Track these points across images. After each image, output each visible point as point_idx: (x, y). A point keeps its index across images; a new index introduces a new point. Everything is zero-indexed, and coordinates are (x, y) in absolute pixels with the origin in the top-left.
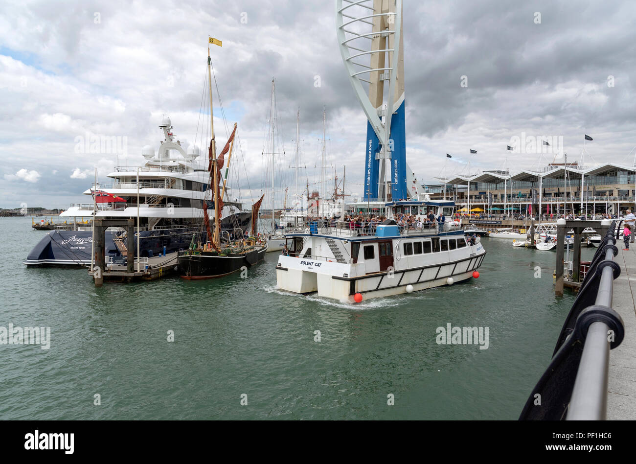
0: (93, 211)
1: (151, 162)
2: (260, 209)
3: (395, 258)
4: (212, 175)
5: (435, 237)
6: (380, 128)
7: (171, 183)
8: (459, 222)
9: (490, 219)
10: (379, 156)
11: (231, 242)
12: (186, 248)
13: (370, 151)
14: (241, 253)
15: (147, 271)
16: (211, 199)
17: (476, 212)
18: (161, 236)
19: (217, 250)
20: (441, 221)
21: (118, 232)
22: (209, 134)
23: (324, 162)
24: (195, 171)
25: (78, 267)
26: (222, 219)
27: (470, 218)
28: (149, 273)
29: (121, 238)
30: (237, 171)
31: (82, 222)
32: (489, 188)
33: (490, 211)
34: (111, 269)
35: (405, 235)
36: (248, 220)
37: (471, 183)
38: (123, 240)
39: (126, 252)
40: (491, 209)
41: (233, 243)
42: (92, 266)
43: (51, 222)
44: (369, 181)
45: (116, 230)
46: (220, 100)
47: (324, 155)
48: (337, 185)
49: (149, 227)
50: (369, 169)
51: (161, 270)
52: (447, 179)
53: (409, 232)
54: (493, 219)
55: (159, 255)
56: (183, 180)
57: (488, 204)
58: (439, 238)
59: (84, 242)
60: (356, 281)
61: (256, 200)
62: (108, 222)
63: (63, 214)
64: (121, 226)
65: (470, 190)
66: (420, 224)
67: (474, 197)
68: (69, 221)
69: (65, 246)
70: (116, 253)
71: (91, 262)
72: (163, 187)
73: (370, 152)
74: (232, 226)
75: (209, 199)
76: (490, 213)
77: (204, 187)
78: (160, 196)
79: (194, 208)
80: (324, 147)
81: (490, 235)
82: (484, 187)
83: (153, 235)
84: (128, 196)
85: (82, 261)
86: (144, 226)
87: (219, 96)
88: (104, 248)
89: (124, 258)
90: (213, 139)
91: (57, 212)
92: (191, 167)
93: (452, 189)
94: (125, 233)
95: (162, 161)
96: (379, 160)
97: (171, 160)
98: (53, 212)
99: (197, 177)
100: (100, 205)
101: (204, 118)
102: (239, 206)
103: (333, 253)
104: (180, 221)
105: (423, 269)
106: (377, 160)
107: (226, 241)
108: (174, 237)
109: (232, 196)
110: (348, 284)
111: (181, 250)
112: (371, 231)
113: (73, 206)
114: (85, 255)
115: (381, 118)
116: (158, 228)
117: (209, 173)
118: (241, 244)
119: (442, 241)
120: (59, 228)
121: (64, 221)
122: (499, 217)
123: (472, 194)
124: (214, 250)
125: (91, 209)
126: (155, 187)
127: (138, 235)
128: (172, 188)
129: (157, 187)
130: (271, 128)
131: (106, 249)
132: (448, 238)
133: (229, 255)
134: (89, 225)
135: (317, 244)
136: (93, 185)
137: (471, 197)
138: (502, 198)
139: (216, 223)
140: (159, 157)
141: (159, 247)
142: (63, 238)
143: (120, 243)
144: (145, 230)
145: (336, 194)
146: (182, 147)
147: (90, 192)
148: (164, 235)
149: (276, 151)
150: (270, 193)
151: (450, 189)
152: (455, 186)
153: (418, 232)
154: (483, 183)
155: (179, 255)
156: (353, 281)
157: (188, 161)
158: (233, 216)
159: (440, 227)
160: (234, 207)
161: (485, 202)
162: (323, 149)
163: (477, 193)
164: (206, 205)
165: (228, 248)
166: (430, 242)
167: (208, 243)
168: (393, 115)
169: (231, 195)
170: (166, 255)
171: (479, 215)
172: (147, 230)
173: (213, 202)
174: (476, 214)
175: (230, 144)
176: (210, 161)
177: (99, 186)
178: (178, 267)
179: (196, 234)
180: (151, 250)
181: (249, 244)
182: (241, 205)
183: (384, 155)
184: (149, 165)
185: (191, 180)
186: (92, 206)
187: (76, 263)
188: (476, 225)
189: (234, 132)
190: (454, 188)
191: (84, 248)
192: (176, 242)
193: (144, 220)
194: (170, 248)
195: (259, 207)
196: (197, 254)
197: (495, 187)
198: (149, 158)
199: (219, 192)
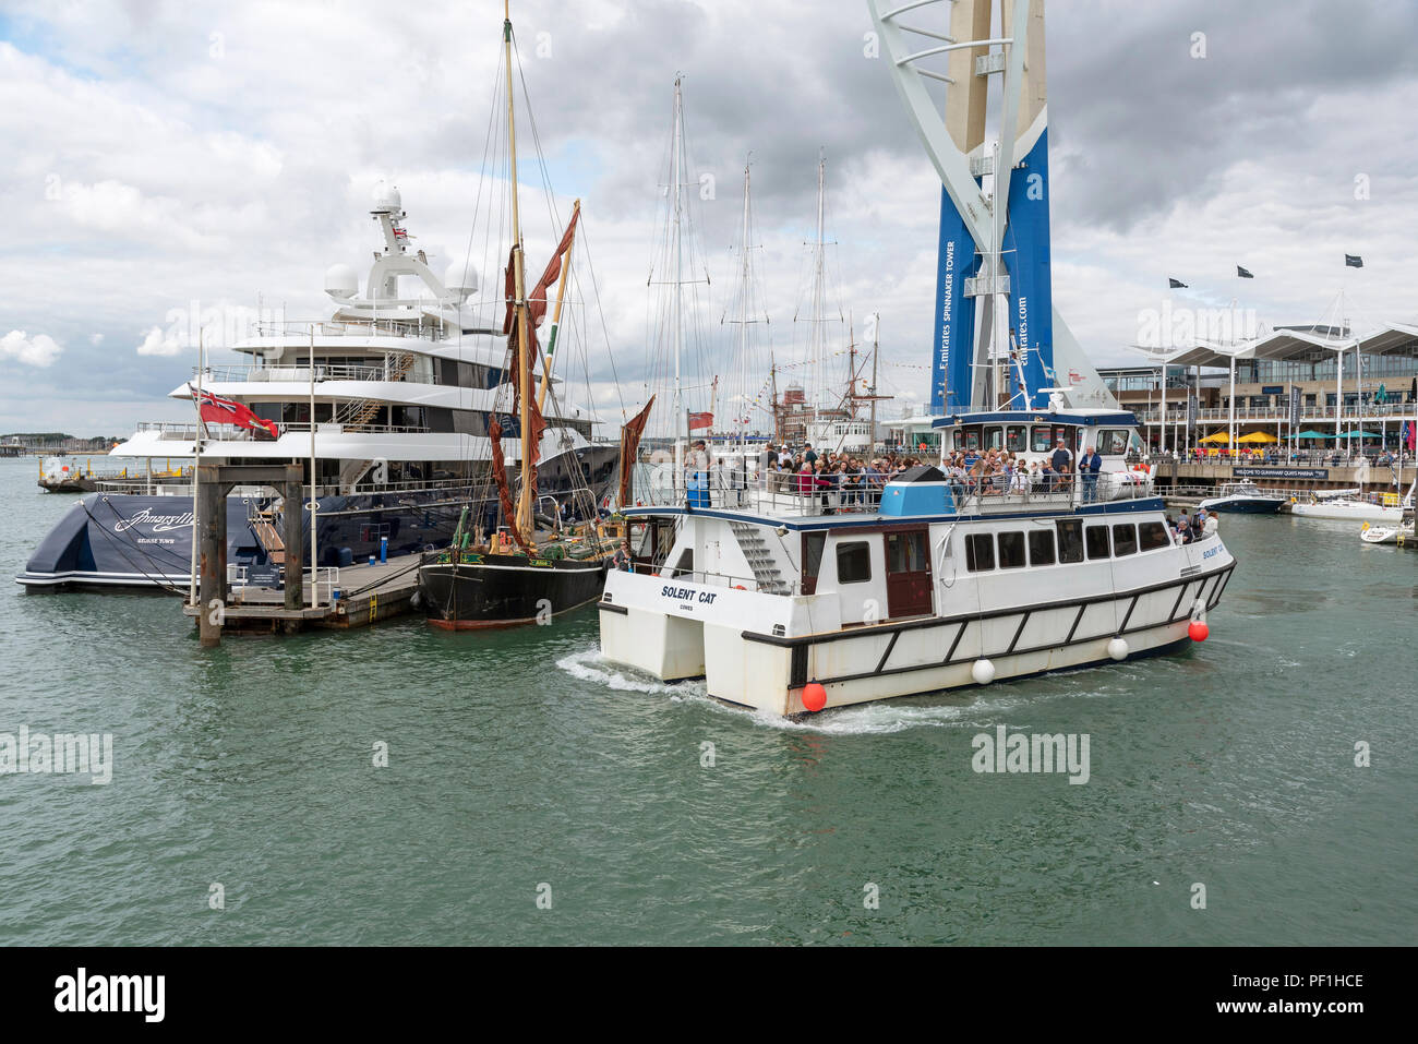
0: (195, 444)
1: (350, 310)
2: (642, 436)
3: (936, 581)
4: (513, 344)
5: (1068, 517)
6: (978, 208)
7: (403, 365)
8: (1147, 472)
9: (1294, 465)
10: (975, 287)
11: (564, 526)
12: (443, 543)
13: (949, 272)
14: (592, 560)
15: (338, 605)
16: (510, 411)
17: (1253, 445)
18: (375, 510)
19: (527, 551)
20: (1088, 470)
21: (262, 500)
22: (506, 233)
23: (820, 305)
24: (465, 332)
25: (156, 591)
26: (538, 464)
27: (1237, 463)
28: (342, 611)
29: (269, 516)
30: (580, 330)
31: (168, 472)
32: (1294, 376)
33: (1293, 441)
34: (243, 600)
35: (972, 511)
36: (609, 467)
37: (1239, 362)
38: (274, 520)
39: (283, 553)
40: (1298, 435)
41: (568, 529)
42: (193, 590)
43: (88, 473)
44: (945, 358)
45: (256, 493)
46: (536, 137)
47: (818, 285)
48: (857, 369)
49: (342, 486)
50: (947, 323)
51: (374, 603)
52: (1170, 351)
53: (982, 503)
54: (1304, 465)
55: (368, 561)
56: (433, 358)
57: (1289, 420)
58: (1081, 521)
59: (173, 524)
60: (810, 648)
61: (632, 414)
62: (235, 471)
63: (118, 450)
64: (269, 484)
65: (1236, 383)
66: (1021, 481)
67: (1247, 401)
68: (135, 470)
69: (122, 537)
70: (255, 554)
71: (190, 580)
72: (379, 378)
73: (949, 276)
74: (565, 483)
75: (505, 411)
76: (1293, 447)
77: (493, 377)
78: (373, 401)
79: (465, 435)
80: (821, 265)
81: (1293, 511)
82: (1276, 372)
83: (353, 508)
84: (287, 401)
85: (168, 576)
86: (330, 484)
87: (534, 129)
88: (224, 543)
89: (276, 570)
90: (517, 246)
91: (102, 444)
92: (456, 322)
93: (1185, 378)
94: (280, 502)
95: (378, 308)
96: (974, 297)
97: (402, 303)
98: (92, 446)
99: (474, 349)
100: (213, 426)
101: (493, 189)
102: (584, 428)
103: (751, 563)
104: (426, 471)
105: (1027, 612)
106: (968, 299)
107: (550, 524)
108: (409, 512)
109: (568, 400)
110: (786, 654)
111: (430, 548)
112: (866, 499)
113: (145, 429)
114: (174, 561)
115: (979, 180)
116: (367, 489)
117: (505, 339)
118: (592, 534)
119: (1090, 530)
120: (108, 489)
121: (119, 469)
122: (1320, 460)
123: (1242, 394)
124: (518, 550)
125: (190, 438)
126: (358, 378)
127: (313, 507)
128: (403, 379)
129: (365, 378)
130: (672, 212)
131: (229, 544)
132: (1111, 521)
133: (558, 563)
134: (184, 481)
135: (710, 537)
136: (195, 374)
137: (1239, 401)
138: (1329, 403)
139: (524, 474)
140: (369, 296)
141: (370, 540)
142: (119, 515)
143: (267, 530)
144: (333, 495)
145: (852, 395)
146: (430, 267)
147: (188, 392)
148: (382, 508)
149: (686, 277)
150: (670, 391)
151: (1179, 379)
152: (1193, 370)
153: (1011, 501)
154: (1274, 362)
155: (425, 560)
156: (800, 649)
157: (447, 307)
158: (570, 454)
159: (1087, 486)
160: (571, 432)
161: (1279, 415)
162: (816, 268)
163: (1256, 390)
164: (498, 427)
165: (556, 545)
166: (1050, 533)
167: (501, 530)
168: (1014, 171)
169: (563, 399)
170: (388, 560)
171: (1261, 452)
172: (337, 493)
173: (514, 418)
174: (1255, 451)
175: (563, 257)
176: (510, 305)
177: (212, 376)
178: (421, 596)
179: (470, 504)
180: (347, 550)
181: (612, 532)
182: (589, 425)
183: (989, 283)
184: (343, 318)
185: (456, 357)
186: (193, 429)
187: (151, 582)
188: (1255, 481)
189: (573, 224)
190: (1190, 377)
191: (172, 541)
192: (414, 526)
193: (329, 468)
194: (397, 545)
195: (640, 432)
196: (471, 559)
197: (1309, 371)
198: (344, 300)
199: (532, 391)
